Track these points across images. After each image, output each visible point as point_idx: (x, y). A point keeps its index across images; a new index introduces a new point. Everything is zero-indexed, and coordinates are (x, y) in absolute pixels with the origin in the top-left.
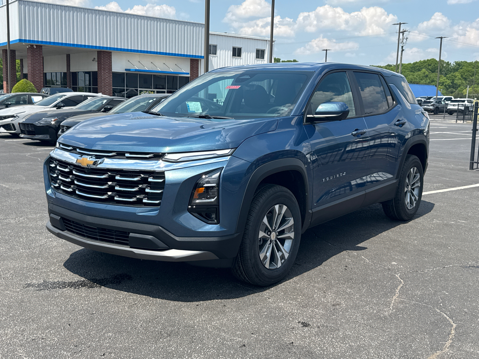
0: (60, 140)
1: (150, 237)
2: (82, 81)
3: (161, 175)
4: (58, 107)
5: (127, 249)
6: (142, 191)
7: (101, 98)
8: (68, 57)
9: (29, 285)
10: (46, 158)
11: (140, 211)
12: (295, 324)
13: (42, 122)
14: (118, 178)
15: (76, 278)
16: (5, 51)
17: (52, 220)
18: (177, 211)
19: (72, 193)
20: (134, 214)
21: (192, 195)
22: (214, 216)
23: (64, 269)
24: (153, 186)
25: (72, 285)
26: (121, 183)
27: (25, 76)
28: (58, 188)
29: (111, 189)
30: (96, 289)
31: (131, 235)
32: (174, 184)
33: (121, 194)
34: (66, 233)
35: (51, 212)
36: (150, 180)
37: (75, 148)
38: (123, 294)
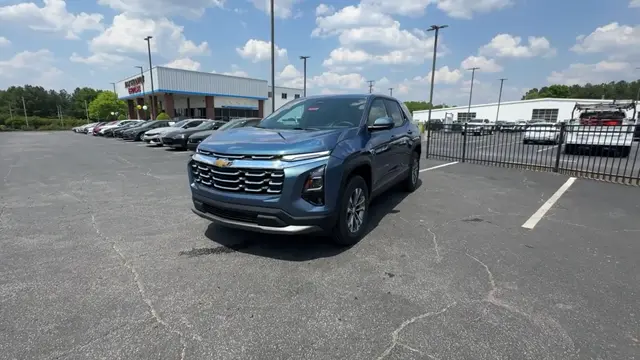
0: (198, 147)
1: (273, 217)
2: (197, 112)
3: (281, 171)
4: (185, 127)
5: (257, 226)
6: (266, 184)
7: (210, 122)
8: (188, 100)
9: (183, 253)
10: (189, 160)
11: (265, 198)
12: (383, 275)
13: (177, 137)
14: (247, 174)
15: (216, 245)
16: (151, 97)
17: (197, 206)
18: (294, 198)
19: (212, 186)
20: (261, 201)
21: (305, 185)
22: (320, 200)
23: (206, 238)
24: (275, 180)
25: (213, 251)
26: (249, 178)
27: (163, 111)
28: (199, 182)
29: (242, 182)
30: (232, 254)
31: (259, 216)
32: (292, 178)
33: (249, 186)
34: (207, 215)
35: (194, 199)
36: (273, 175)
37: (211, 153)
38: (252, 258)
